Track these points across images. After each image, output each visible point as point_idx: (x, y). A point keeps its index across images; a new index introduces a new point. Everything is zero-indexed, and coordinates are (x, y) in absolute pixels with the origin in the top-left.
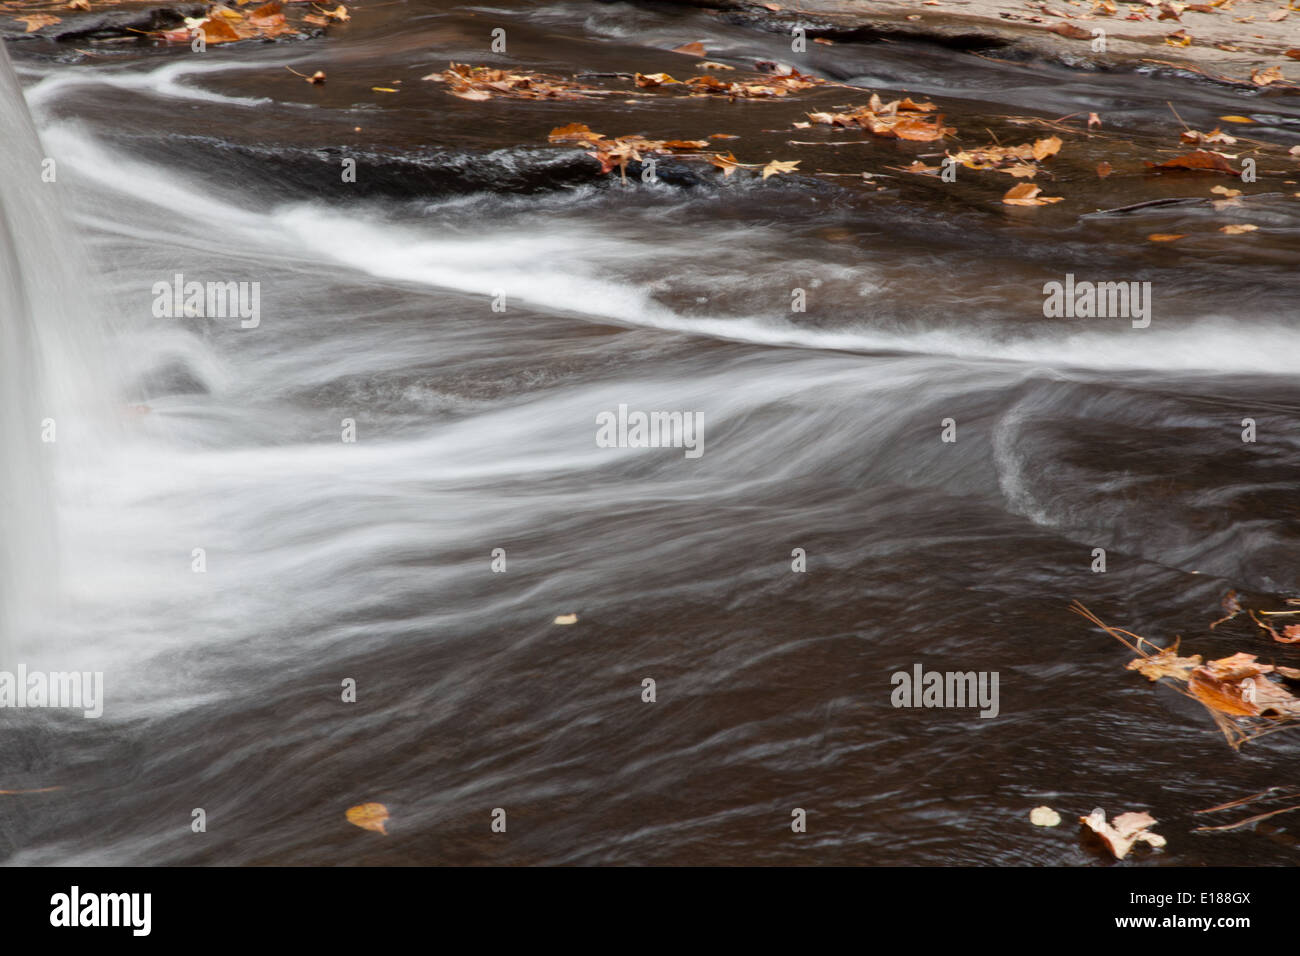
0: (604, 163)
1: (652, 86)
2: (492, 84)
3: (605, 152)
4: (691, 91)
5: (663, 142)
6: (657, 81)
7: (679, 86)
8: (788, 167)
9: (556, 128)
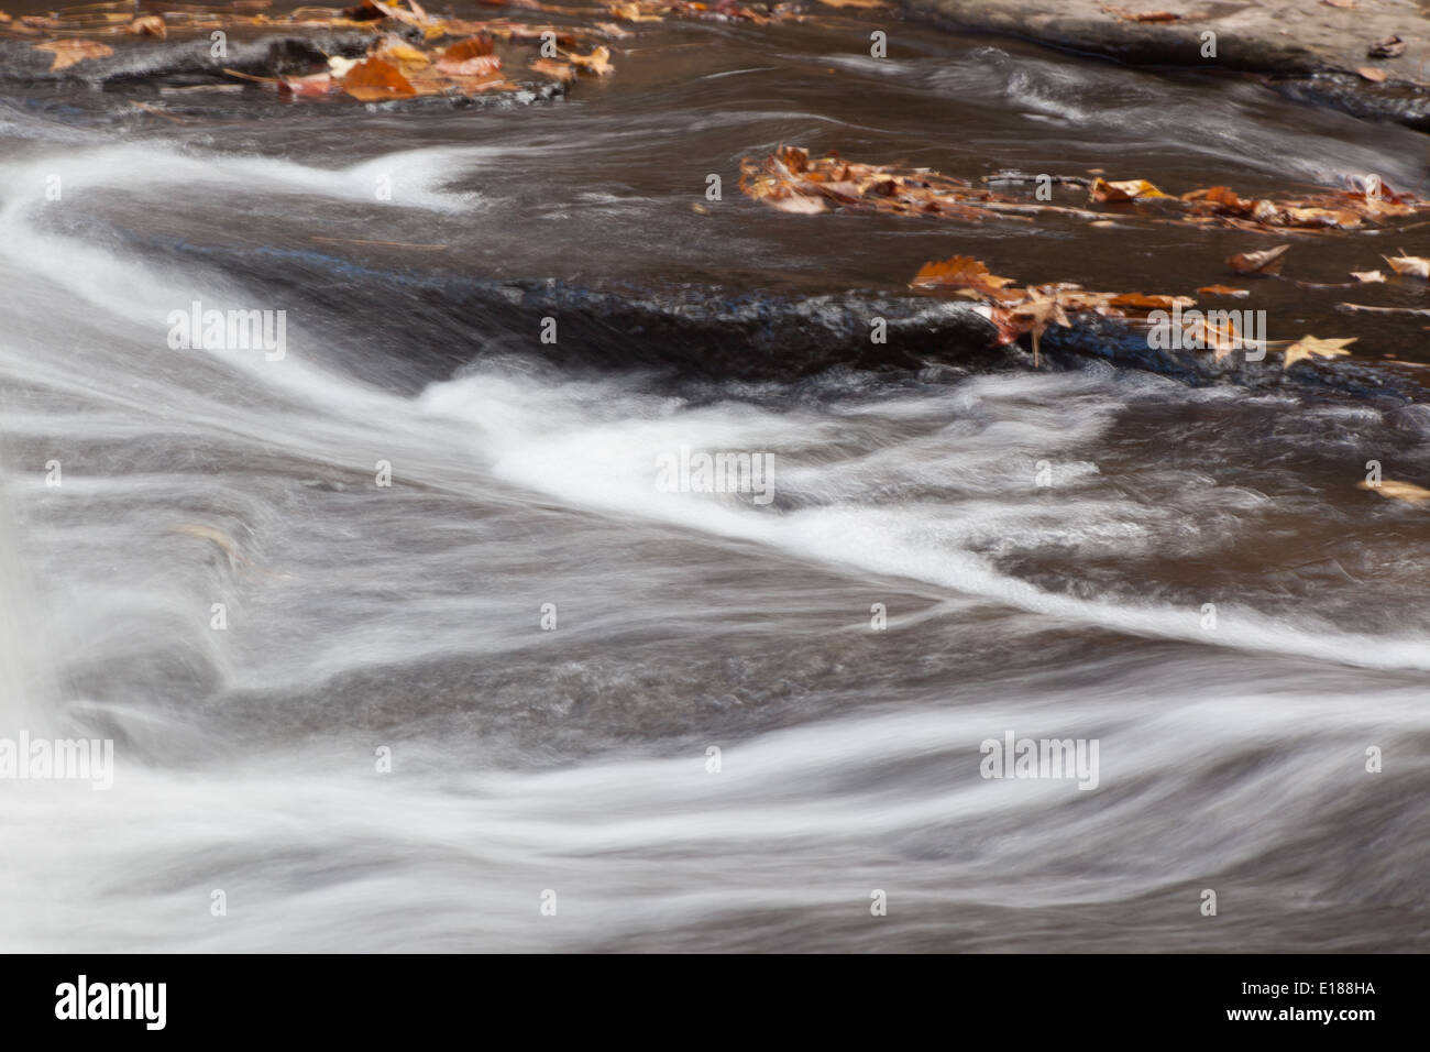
0: (1002, 328)
1: (1118, 202)
2: (829, 186)
3: (1004, 309)
4: (1186, 211)
5: (1111, 296)
6: (1129, 193)
7: (1167, 203)
8: (1331, 348)
9: (929, 264)
